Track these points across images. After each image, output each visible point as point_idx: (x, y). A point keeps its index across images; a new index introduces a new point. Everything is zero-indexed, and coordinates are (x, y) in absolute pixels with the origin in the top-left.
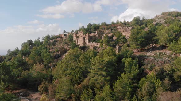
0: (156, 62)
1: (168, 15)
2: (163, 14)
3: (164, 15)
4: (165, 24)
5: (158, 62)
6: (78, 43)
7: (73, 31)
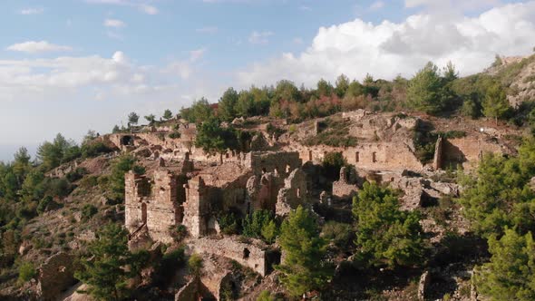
6: (150, 225)
7: (168, 114)
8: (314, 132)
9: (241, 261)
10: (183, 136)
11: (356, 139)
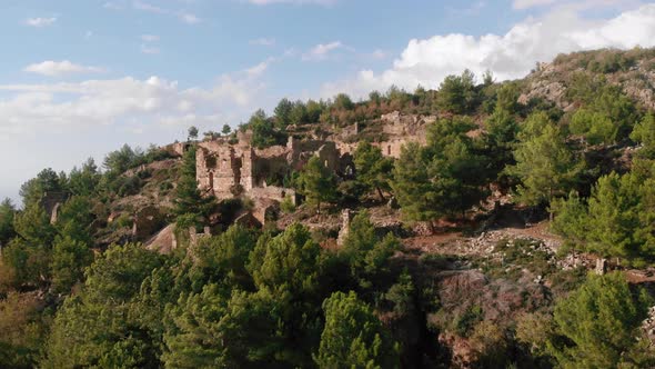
0: (488, 295)
1: (577, 66)
2: (559, 60)
3: (564, 65)
4: (566, 103)
5: (495, 296)
6: (216, 188)
7: (227, 129)
8: (355, 132)
9: (279, 199)
10: (240, 141)
11: (388, 135)
